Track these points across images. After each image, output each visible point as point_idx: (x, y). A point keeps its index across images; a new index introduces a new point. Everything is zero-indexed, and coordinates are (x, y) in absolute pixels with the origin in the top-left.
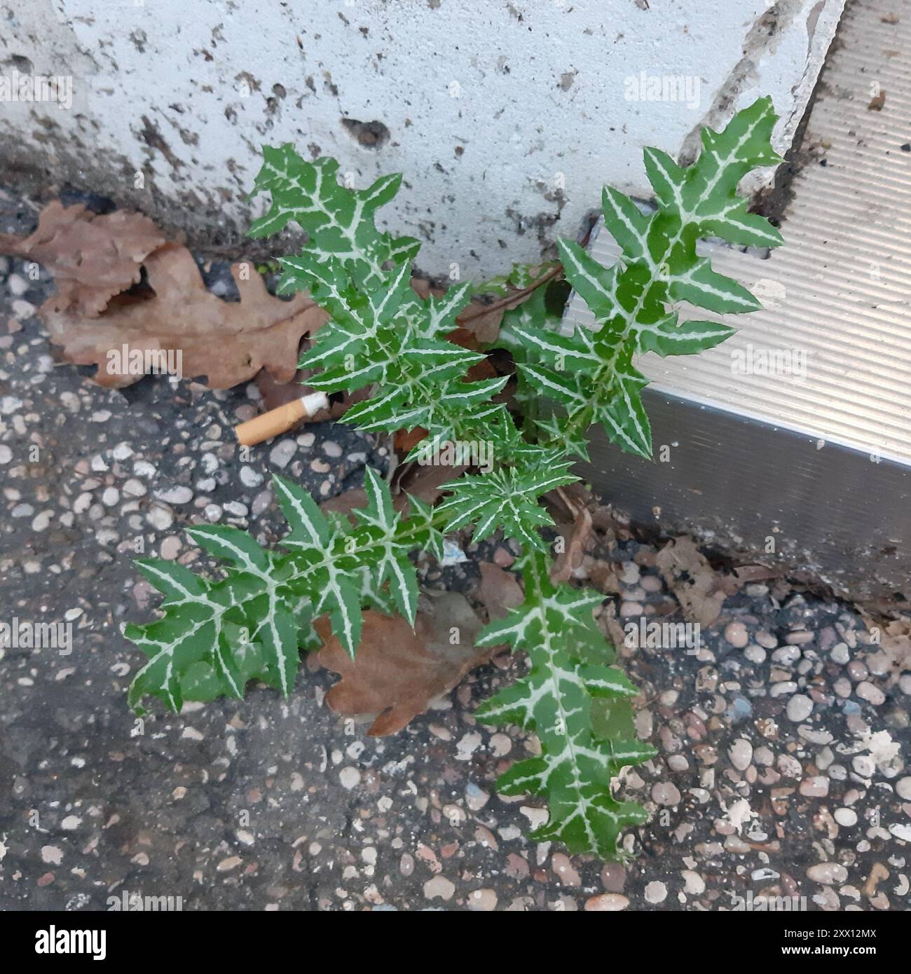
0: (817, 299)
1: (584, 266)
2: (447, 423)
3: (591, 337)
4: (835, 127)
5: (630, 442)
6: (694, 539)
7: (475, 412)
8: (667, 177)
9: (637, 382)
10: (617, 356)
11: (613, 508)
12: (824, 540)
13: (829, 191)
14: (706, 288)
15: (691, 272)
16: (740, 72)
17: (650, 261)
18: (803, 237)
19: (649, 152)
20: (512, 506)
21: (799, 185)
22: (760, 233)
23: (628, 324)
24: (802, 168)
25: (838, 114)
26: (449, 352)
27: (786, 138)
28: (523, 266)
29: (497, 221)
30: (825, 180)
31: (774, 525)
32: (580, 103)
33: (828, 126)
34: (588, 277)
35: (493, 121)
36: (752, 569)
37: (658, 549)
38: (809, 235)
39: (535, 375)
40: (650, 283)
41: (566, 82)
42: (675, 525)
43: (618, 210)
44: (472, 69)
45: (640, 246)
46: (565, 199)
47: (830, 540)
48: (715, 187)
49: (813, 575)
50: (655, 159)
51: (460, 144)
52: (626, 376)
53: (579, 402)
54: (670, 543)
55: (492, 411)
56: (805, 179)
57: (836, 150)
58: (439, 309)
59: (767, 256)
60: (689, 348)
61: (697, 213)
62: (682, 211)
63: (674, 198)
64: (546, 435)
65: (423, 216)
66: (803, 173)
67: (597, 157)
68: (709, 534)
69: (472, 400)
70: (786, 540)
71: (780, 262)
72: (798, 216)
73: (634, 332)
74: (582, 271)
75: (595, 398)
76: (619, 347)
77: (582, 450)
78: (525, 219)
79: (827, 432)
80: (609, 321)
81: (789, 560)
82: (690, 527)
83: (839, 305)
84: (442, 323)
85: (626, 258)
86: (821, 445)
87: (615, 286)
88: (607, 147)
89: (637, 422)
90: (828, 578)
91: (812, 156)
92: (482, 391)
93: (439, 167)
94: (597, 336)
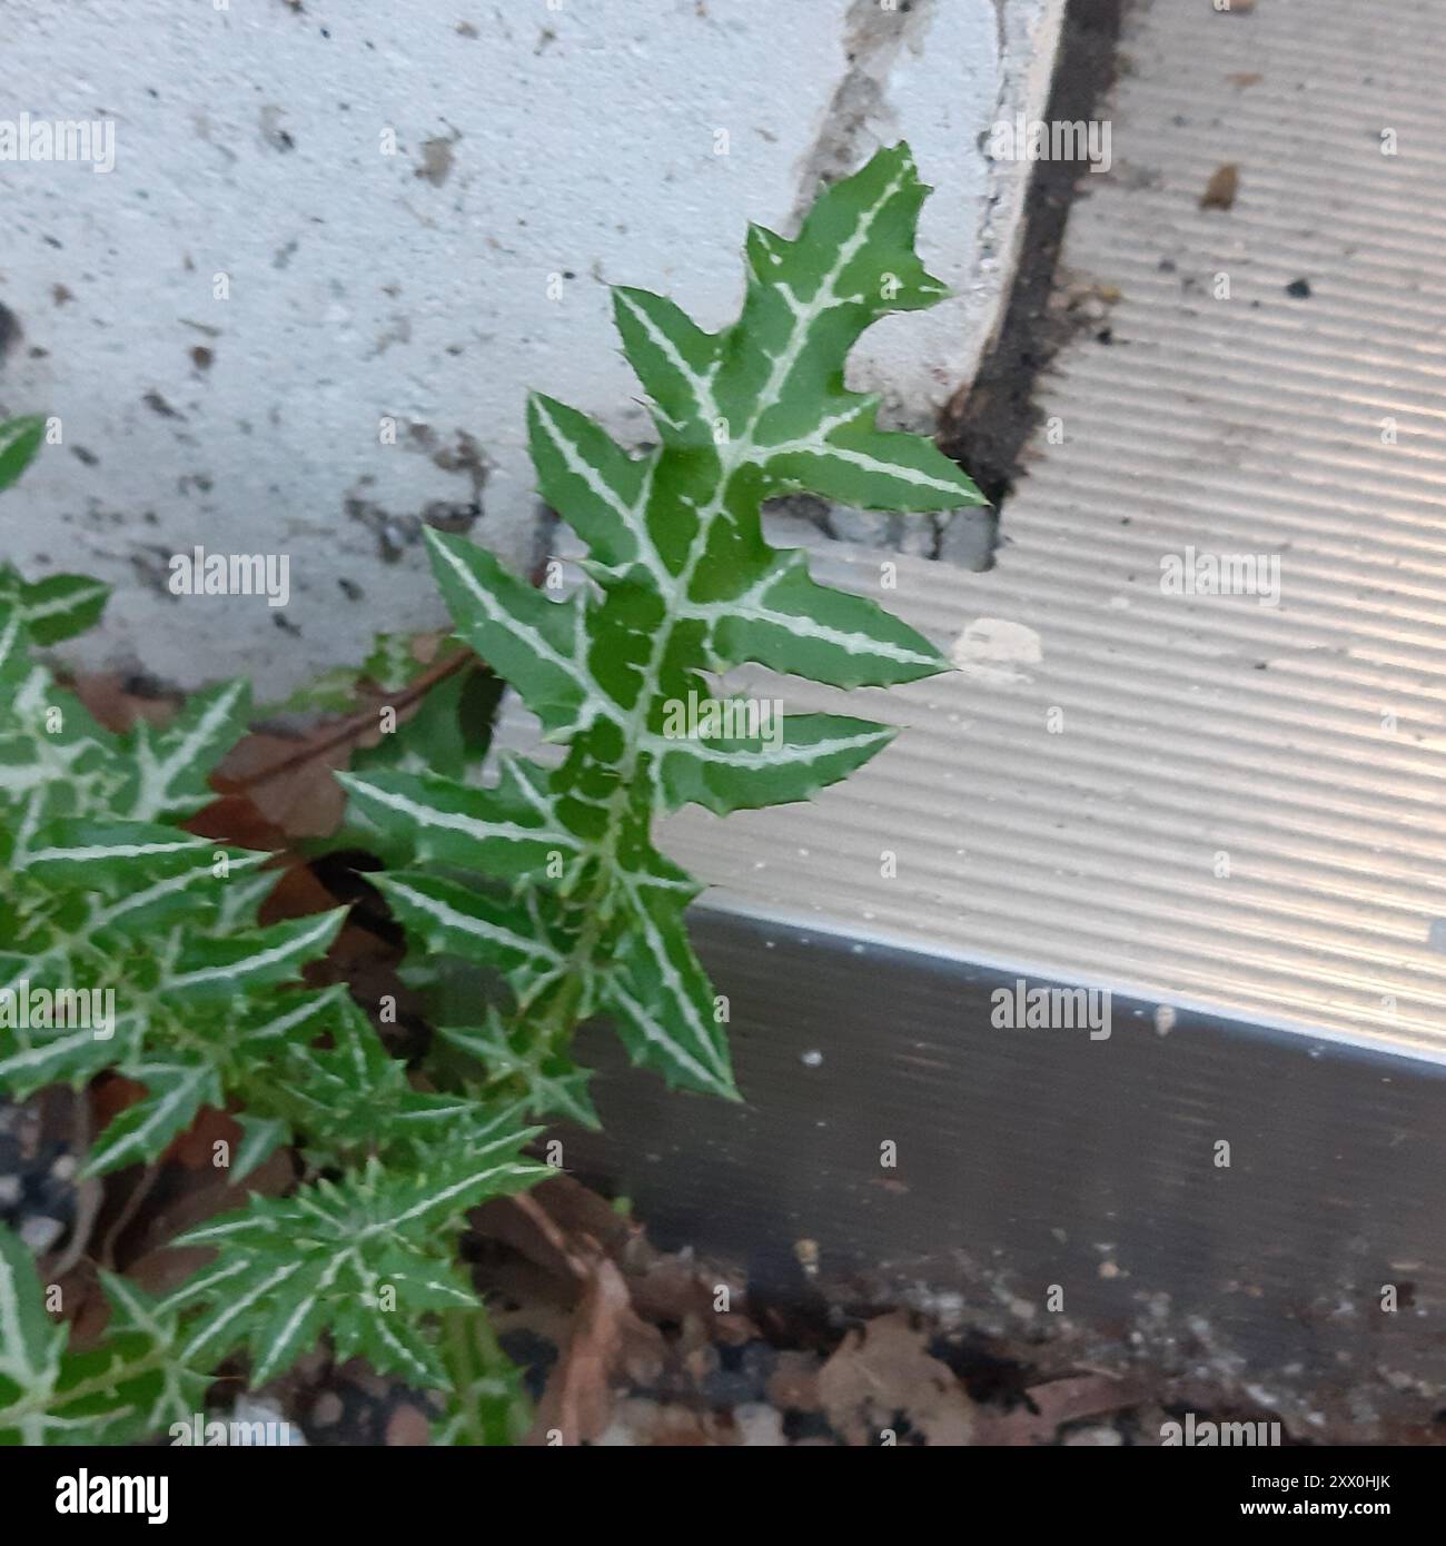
0: (1122, 657)
1: (502, 601)
2: (192, 1058)
3: (544, 783)
4: (1126, 254)
5: (684, 1060)
6: (916, 1320)
7: (258, 1018)
8: (675, 357)
9: (672, 892)
10: (615, 830)
11: (698, 1255)
12: (1233, 1285)
13: (1126, 400)
14: (803, 626)
15: (760, 588)
16: (848, 109)
17: (657, 570)
18: (1070, 512)
19: (627, 300)
20: (358, 1265)
21: (1051, 393)
22: (916, 477)
23: (628, 739)
24: (1054, 353)
25: (1131, 224)
26: (150, 849)
27: (986, 264)
28: (401, 638)
29: (327, 533)
30: (1113, 377)
31: (1100, 1259)
32: (478, 213)
33: (1111, 253)
34: (515, 626)
35: (273, 274)
36: (1073, 1388)
37: (824, 1355)
38: (1086, 506)
39: (419, 899)
40: (667, 626)
41: (436, 164)
42: (860, 1287)
43: (569, 449)
44: (201, 144)
45: (629, 534)
46: (485, 463)
47: (1246, 1283)
48: (793, 372)
49: (1228, 1385)
50: (641, 315)
51: (202, 341)
52: (643, 877)
53: (543, 965)
54: (851, 1338)
55: (310, 1009)
56: (1062, 376)
57: (1132, 305)
58: (163, 752)
59: (989, 564)
60: (782, 787)
61: (758, 439)
62: (720, 437)
63: (697, 405)
64: (477, 1067)
65: (140, 533)
66: (1058, 363)
67: (542, 348)
68: (950, 1305)
69: (248, 983)
70: (1139, 1296)
71: (1020, 575)
72: (1054, 464)
73: (646, 758)
74: (496, 612)
75: (583, 949)
76: (617, 802)
77: (577, 1099)
78: (397, 522)
79: (1178, 985)
80: (578, 736)
81: (1159, 1350)
82: (896, 1286)
83: (1173, 667)
84: (173, 790)
85: (595, 565)
86: (1165, 1020)
87: (583, 642)
88: (566, 321)
89: (684, 1000)
90: (1267, 1391)
91: (1077, 322)
92: (273, 956)
93: (157, 403)
94: (559, 780)
